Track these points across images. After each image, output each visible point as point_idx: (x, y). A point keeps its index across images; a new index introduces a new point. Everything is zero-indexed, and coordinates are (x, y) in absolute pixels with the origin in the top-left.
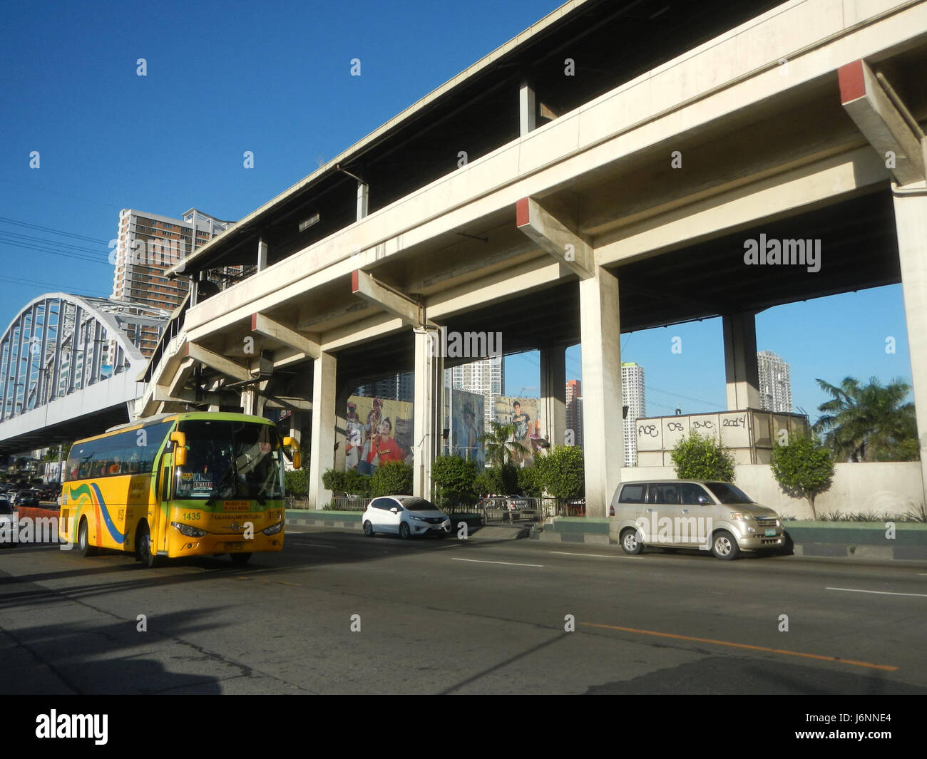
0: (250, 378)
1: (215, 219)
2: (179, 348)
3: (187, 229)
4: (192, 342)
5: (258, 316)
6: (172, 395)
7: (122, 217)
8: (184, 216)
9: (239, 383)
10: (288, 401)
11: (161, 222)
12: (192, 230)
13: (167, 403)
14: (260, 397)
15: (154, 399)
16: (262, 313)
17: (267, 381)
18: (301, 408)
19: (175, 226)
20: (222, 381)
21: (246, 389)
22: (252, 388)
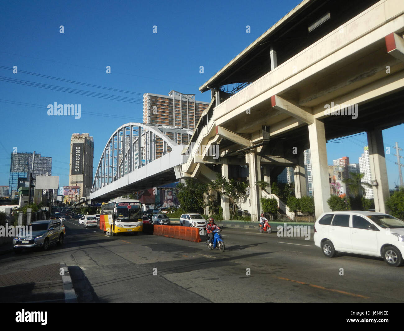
0: (252, 145)
1: (182, 94)
2: (209, 131)
3: (171, 99)
4: (219, 125)
5: (276, 97)
6: (204, 160)
7: (144, 97)
8: (169, 94)
9: (246, 148)
10: (273, 158)
11: (160, 97)
12: (173, 99)
13: (201, 164)
14: (258, 156)
15: (195, 162)
16: (279, 95)
17: (262, 146)
18: (280, 162)
19: (166, 98)
20: (227, 151)
21: (248, 152)
22: (253, 151)
